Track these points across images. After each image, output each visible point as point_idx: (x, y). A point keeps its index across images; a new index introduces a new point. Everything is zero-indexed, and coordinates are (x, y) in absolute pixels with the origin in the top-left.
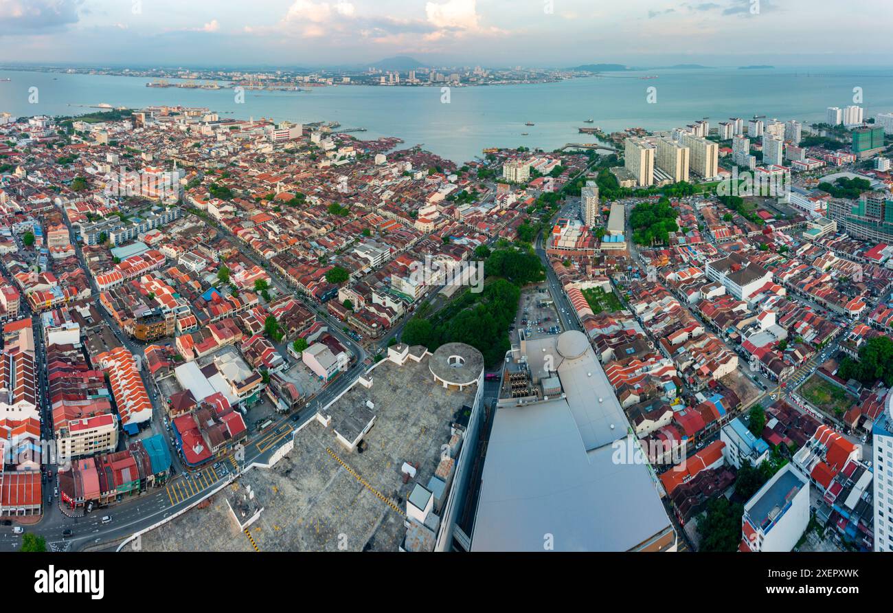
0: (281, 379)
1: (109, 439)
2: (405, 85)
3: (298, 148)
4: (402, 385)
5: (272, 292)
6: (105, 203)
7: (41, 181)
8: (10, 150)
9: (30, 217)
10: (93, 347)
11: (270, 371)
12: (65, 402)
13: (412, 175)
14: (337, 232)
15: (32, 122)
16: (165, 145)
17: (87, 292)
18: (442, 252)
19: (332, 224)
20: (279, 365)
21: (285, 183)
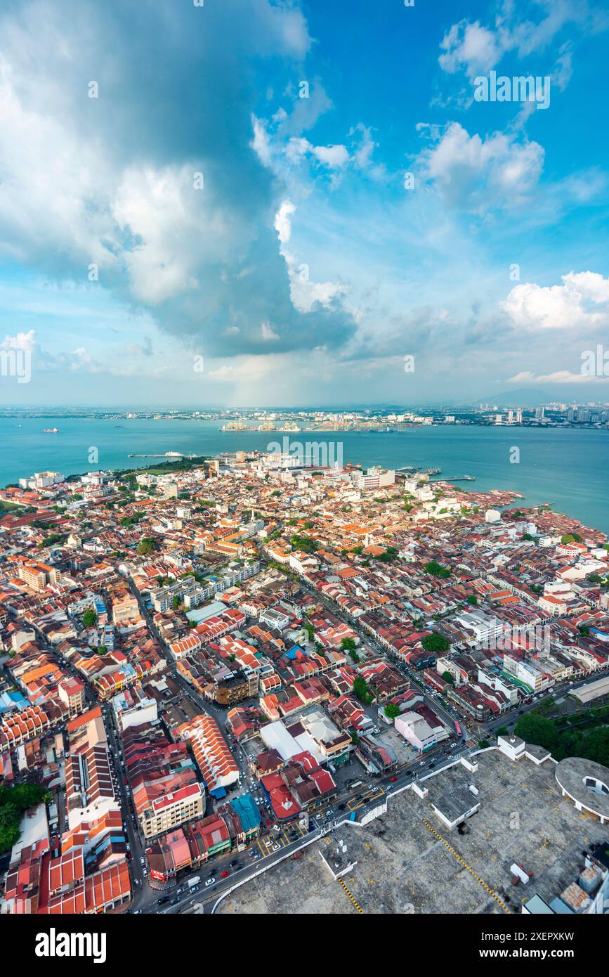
0: (372, 743)
1: (196, 807)
2: (530, 426)
3: (390, 497)
4: (514, 782)
5: (361, 652)
6: (177, 563)
7: (100, 549)
8: (59, 517)
9: (89, 593)
10: (172, 720)
11: (360, 733)
12: (147, 783)
13: (536, 540)
14: (436, 595)
15: (85, 480)
16: (241, 495)
17: (162, 664)
18: (576, 645)
19: (430, 585)
20: (369, 728)
21: (375, 535)
